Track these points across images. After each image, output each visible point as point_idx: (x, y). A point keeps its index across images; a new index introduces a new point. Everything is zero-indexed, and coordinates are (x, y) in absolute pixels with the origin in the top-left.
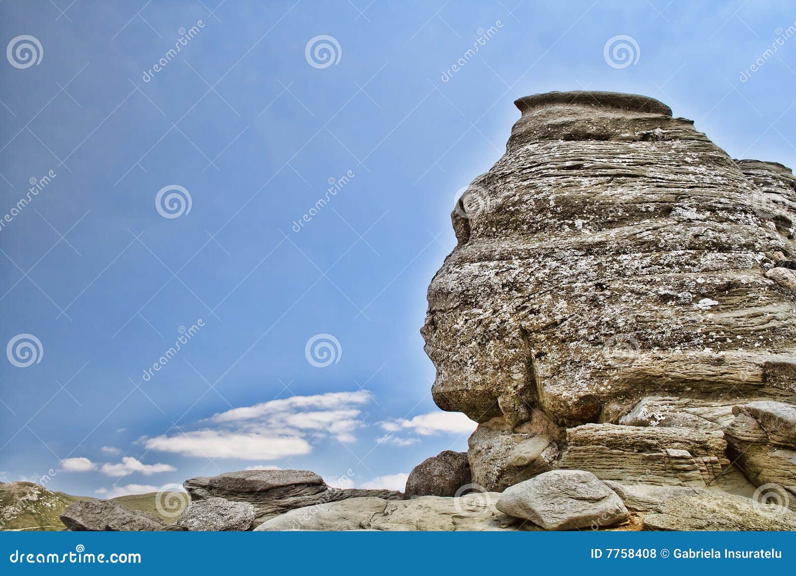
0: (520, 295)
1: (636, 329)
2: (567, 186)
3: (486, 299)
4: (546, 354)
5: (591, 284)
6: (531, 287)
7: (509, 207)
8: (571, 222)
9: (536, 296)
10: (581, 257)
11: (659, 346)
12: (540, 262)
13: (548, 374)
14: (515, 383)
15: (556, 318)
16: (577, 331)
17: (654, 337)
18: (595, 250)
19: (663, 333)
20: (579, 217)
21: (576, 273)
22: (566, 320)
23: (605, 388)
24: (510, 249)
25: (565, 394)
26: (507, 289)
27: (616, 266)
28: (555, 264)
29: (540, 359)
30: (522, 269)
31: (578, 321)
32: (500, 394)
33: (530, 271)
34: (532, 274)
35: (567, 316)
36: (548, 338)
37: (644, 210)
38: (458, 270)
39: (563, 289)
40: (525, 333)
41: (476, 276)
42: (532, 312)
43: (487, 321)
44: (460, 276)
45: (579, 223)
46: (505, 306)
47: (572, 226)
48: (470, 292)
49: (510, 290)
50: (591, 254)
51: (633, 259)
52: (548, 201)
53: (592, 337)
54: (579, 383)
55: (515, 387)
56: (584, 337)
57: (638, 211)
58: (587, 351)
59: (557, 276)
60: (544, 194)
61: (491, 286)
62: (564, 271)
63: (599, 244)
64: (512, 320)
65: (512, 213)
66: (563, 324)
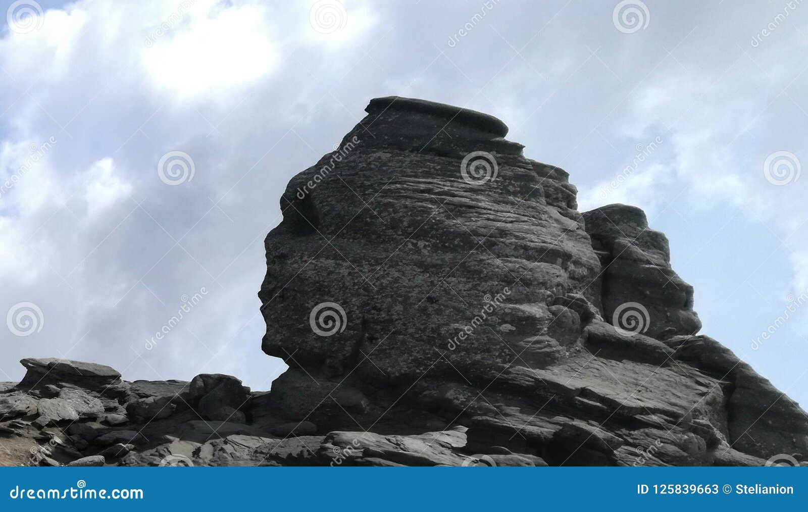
0: (366, 294)
3: (338, 291)
5: (423, 296)
6: (376, 289)
8: (415, 241)
9: (380, 297)
10: (419, 273)
11: (466, 351)
12: (385, 270)
15: (393, 317)
16: (406, 329)
17: (465, 345)
18: (431, 269)
20: (424, 240)
21: (414, 285)
22: (400, 319)
24: (362, 255)
27: (446, 286)
28: (396, 274)
29: (371, 342)
30: (370, 273)
31: (409, 322)
33: (377, 276)
34: (378, 279)
35: (402, 317)
38: (314, 262)
39: (401, 297)
41: (332, 272)
42: (375, 308)
44: (317, 267)
45: (421, 244)
47: (415, 245)
48: (326, 283)
50: (427, 272)
51: (459, 282)
53: (417, 336)
56: (410, 334)
58: (411, 344)
59: (397, 285)
61: (344, 283)
62: (405, 282)
63: (435, 266)
64: (357, 312)
65: (367, 223)
66: (397, 322)
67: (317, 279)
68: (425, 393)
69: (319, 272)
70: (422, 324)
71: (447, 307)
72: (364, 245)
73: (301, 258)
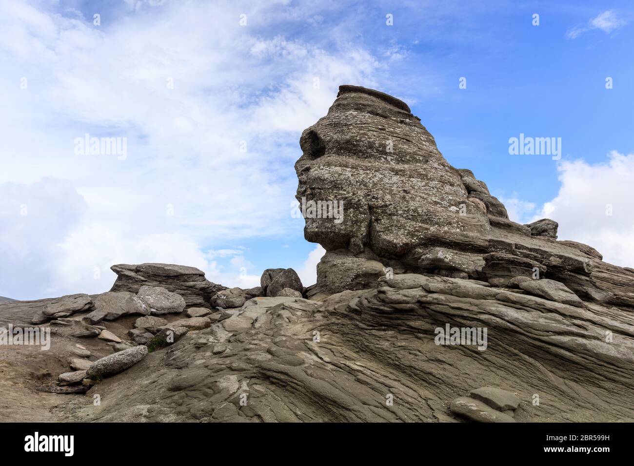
0: (366, 188)
1: (427, 215)
2: (383, 138)
3: (348, 187)
4: (381, 220)
5: (400, 189)
6: (371, 185)
7: (353, 142)
8: (385, 157)
9: (375, 190)
10: (393, 175)
12: (373, 174)
13: (383, 230)
14: (361, 233)
15: (387, 203)
16: (397, 211)
18: (399, 173)
19: (440, 219)
21: (392, 182)
22: (392, 205)
23: (415, 240)
24: (356, 164)
25: (395, 241)
26: (358, 184)
27: (411, 183)
28: (381, 176)
29: (378, 222)
30: (364, 175)
31: (397, 206)
32: (353, 237)
33: (369, 177)
34: (370, 179)
35: (392, 203)
36: (382, 212)
37: (418, 158)
38: (327, 169)
39: (388, 190)
40: (370, 208)
41: (341, 174)
42: (374, 197)
43: (350, 198)
44: (330, 172)
45: (389, 158)
46: (359, 192)
47: (386, 159)
48: (338, 182)
49: (360, 185)
50: (398, 175)
51: (418, 181)
52: (375, 144)
53: (405, 215)
54: (401, 236)
55: (362, 234)
56: (401, 215)
57: (415, 158)
58: (403, 222)
59: (383, 182)
60: (373, 139)
61: (350, 181)
62: (386, 180)
63: (401, 171)
64: (363, 200)
65: (354, 146)
66: (390, 207)
67: (332, 179)
68: (422, 257)
69: (332, 174)
70: (406, 207)
71: (416, 196)
72: (356, 159)
73: (319, 167)
